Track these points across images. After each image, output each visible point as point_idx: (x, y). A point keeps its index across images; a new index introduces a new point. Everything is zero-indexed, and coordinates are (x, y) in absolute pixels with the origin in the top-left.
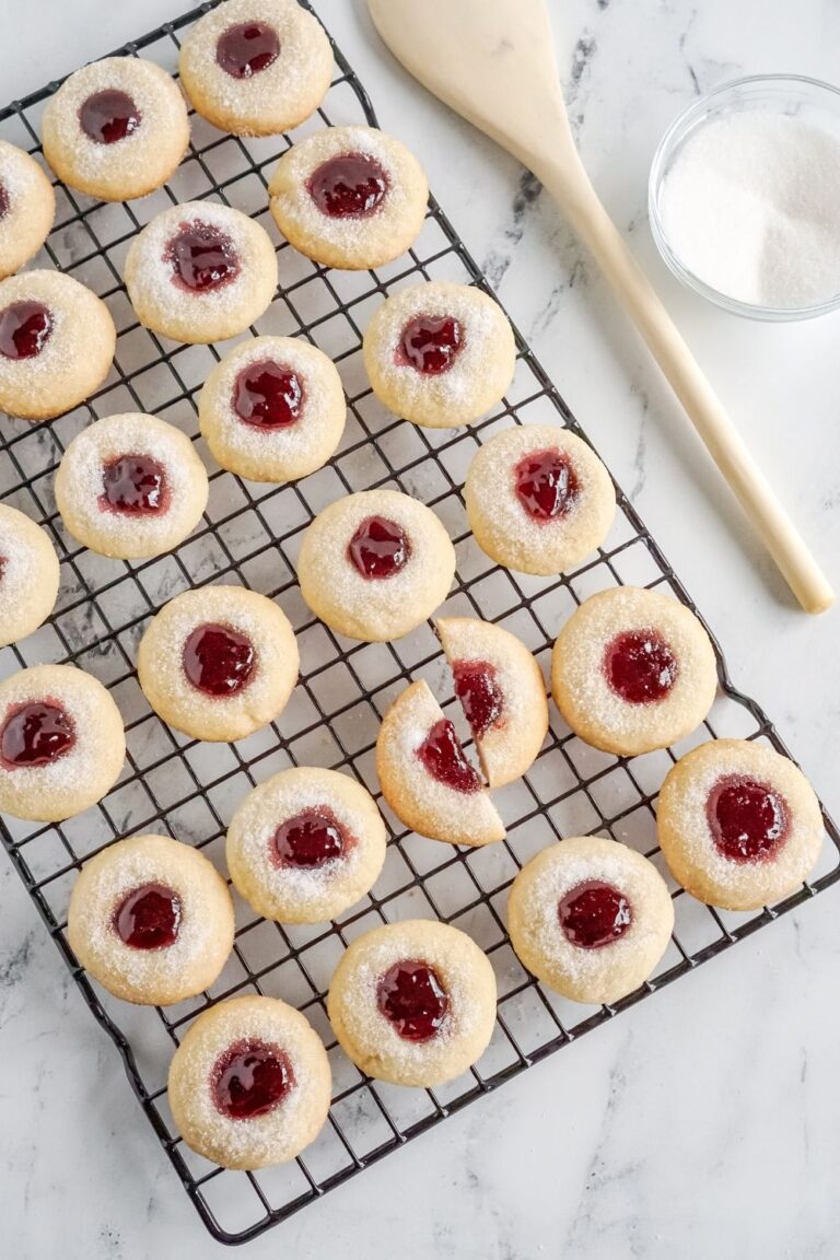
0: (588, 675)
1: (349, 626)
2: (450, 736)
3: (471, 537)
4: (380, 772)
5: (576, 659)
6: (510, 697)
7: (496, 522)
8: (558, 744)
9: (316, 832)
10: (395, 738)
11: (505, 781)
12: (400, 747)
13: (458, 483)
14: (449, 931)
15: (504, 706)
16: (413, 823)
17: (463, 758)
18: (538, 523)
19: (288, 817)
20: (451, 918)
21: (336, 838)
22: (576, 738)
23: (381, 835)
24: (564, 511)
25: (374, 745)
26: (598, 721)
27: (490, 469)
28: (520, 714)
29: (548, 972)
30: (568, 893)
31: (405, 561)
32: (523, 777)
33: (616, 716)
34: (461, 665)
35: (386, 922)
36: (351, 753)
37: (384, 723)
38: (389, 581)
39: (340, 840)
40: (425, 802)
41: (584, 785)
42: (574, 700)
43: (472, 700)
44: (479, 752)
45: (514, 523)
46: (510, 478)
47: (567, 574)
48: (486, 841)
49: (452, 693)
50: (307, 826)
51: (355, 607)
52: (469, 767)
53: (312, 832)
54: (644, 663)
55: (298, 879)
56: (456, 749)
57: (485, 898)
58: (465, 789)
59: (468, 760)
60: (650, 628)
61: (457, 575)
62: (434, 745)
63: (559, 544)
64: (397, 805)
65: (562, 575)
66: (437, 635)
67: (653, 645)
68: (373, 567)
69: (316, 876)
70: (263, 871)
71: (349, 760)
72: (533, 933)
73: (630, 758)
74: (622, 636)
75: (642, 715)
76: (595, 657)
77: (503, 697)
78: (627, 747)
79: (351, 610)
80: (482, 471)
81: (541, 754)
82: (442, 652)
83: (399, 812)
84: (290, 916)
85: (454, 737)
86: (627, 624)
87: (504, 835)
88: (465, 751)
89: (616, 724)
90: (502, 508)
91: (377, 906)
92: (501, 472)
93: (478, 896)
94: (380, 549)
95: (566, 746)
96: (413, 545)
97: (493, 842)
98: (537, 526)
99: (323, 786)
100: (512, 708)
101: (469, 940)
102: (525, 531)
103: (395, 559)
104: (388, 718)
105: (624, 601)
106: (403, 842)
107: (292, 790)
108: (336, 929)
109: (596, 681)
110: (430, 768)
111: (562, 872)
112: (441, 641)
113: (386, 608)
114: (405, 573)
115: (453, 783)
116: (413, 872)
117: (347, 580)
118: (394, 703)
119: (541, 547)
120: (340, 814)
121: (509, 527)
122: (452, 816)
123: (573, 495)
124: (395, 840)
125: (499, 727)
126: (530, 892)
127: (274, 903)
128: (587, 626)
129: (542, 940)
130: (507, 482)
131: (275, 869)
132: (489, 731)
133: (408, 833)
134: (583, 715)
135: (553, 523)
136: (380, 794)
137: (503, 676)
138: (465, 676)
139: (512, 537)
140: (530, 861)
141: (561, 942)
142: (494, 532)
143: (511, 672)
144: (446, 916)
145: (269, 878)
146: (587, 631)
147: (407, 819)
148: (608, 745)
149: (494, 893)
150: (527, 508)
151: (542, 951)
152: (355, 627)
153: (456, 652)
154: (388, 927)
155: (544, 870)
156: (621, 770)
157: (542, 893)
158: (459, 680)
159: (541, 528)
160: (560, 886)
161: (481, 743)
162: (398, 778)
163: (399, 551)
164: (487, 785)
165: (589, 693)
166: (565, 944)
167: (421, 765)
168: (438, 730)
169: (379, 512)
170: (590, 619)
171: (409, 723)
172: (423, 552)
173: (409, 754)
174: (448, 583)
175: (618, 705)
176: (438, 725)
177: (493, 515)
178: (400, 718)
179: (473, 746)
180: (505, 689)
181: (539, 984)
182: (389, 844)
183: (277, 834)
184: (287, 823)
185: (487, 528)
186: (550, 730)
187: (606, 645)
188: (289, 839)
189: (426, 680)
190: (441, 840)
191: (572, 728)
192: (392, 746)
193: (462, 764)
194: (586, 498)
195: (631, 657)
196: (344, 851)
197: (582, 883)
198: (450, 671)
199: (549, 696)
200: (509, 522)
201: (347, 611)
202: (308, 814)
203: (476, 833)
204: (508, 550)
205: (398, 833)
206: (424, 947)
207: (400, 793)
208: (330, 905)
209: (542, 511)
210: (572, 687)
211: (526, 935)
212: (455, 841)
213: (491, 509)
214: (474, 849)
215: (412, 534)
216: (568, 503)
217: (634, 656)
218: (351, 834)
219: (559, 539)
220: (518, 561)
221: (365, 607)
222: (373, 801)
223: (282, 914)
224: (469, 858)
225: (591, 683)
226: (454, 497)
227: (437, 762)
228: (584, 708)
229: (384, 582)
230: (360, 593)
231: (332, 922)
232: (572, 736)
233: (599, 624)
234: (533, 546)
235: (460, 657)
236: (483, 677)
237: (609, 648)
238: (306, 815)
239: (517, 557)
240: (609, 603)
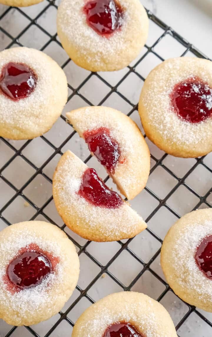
0: (165, 115)
1: (15, 133)
2: (95, 177)
3: (71, 62)
4: (60, 213)
5: (154, 108)
6: (123, 143)
7: (82, 45)
8: (159, 163)
9: (31, 262)
10: (63, 189)
11: (136, 194)
12: (67, 193)
13: (53, 34)
14: (132, 295)
15: (121, 149)
16: (89, 236)
17: (107, 188)
18: (107, 38)
19: (11, 258)
20: (131, 286)
21: (45, 262)
22: (169, 155)
23: (73, 249)
24: (118, 26)
25: (52, 198)
26: (179, 140)
27: (68, 15)
28: (132, 151)
29: (202, 302)
30: (198, 248)
31: (35, 83)
32: (145, 188)
33: (189, 133)
34: (88, 134)
35: (93, 302)
36: (40, 207)
37: (54, 183)
38: (30, 98)
39: (48, 262)
40: (93, 221)
41: (181, 182)
42: (161, 133)
43: (101, 151)
44: (115, 182)
45: (92, 42)
46: (81, 17)
47: (132, 65)
48: (137, 232)
49: (88, 153)
50: (24, 260)
51: (14, 119)
52: (112, 191)
53: (28, 263)
54: (195, 98)
55: (29, 296)
56: (101, 184)
57: (147, 267)
58: (114, 206)
59: (110, 188)
60: (192, 76)
61: (69, 86)
62: (88, 186)
63: (122, 46)
64: (77, 229)
65: (129, 67)
66: (69, 123)
67: (197, 85)
68: (16, 92)
69: (40, 290)
70: (5, 298)
71: (40, 211)
72: (184, 280)
73: (203, 157)
74: (177, 86)
75: (205, 128)
76: (165, 103)
77: (119, 144)
78: (200, 150)
79: (12, 122)
80: (64, 18)
81: (151, 171)
82: (75, 132)
83: (80, 232)
84: (31, 320)
85: (98, 177)
86: (178, 79)
87: (146, 225)
88: (106, 184)
89: (191, 138)
90: (83, 35)
91: (84, 294)
92: (75, 14)
93: (142, 267)
94: (17, 81)
95: (164, 162)
96: (37, 72)
97: (141, 232)
98: (106, 39)
99: (27, 232)
100: (126, 149)
101: (146, 297)
102: (101, 44)
103: (29, 84)
104: (55, 179)
105: (171, 67)
106: (88, 249)
107: (8, 241)
108: (63, 316)
109: (170, 116)
110: (90, 200)
111: (190, 237)
112: (72, 125)
113: (32, 115)
114: (37, 90)
115: (106, 204)
116: (100, 266)
117: (3, 105)
118: (56, 170)
119: (112, 51)
120: (43, 245)
121: (91, 45)
122: (111, 224)
123: (122, 16)
124: (82, 250)
125: (122, 163)
126: (174, 255)
127: (18, 316)
128: (154, 87)
129: (192, 283)
130: (81, 19)
131: (13, 294)
132: (117, 167)
133: (89, 243)
134: (169, 140)
135: (115, 34)
136: (65, 226)
137: (114, 132)
138: (92, 139)
139: (94, 50)
140: (166, 236)
141: (204, 281)
142: (82, 51)
143: (118, 128)
144: (127, 285)
145: (10, 301)
146: (156, 90)
147: (85, 235)
148: (189, 152)
149: (151, 262)
150: (97, 30)
151: (195, 290)
152: (18, 132)
153: (82, 128)
154: (94, 306)
155: (178, 239)
156: (200, 166)
157: (181, 253)
158: (90, 143)
159: (109, 40)
160: (191, 246)
161: (115, 176)
162: (71, 213)
163: (29, 78)
164: (126, 199)
165: (169, 125)
166: (207, 281)
167: (83, 200)
168: (87, 176)
169: (10, 59)
170: (155, 83)
171: (68, 178)
172: (44, 75)
173: (75, 196)
174: (66, 92)
175: (188, 127)
176: (86, 173)
177: (79, 41)
178: (62, 177)
179: (110, 179)
180: (118, 139)
181: (197, 309)
182: (79, 254)
183: (7, 271)
184: (11, 262)
185: (77, 51)
186: (152, 157)
187: (169, 95)
188: (16, 272)
189: (71, 150)
190: (109, 241)
191: (165, 151)
192: (62, 194)
193: (107, 191)
194: (129, 14)
195: (187, 96)
196: (53, 268)
197: (204, 239)
198: (83, 140)
199: (145, 136)
200: (89, 42)
201: (10, 124)
202: (23, 252)
203: (129, 230)
204: (94, 60)
205: (82, 244)
206: (121, 312)
207: (76, 221)
208: (54, 305)
209: (107, 29)
210: (157, 125)
211: (180, 283)
212: (118, 239)
213: (76, 38)
214: (130, 240)
215: (34, 67)
216: (119, 21)
217: (188, 95)
218: (54, 256)
219: (122, 43)
220: (102, 65)
221: (20, 118)
222: (62, 231)
223: (26, 321)
224: (129, 246)
225: (168, 119)
226: (53, 43)
227: (93, 195)
228: (169, 135)
229: (26, 100)
230: (14, 110)
231: (59, 313)
232: (166, 155)
233: (161, 84)
234: (108, 52)
235: (86, 129)
236: (103, 136)
237: (172, 96)
238: (22, 254)
239: (100, 62)
240: (163, 70)
